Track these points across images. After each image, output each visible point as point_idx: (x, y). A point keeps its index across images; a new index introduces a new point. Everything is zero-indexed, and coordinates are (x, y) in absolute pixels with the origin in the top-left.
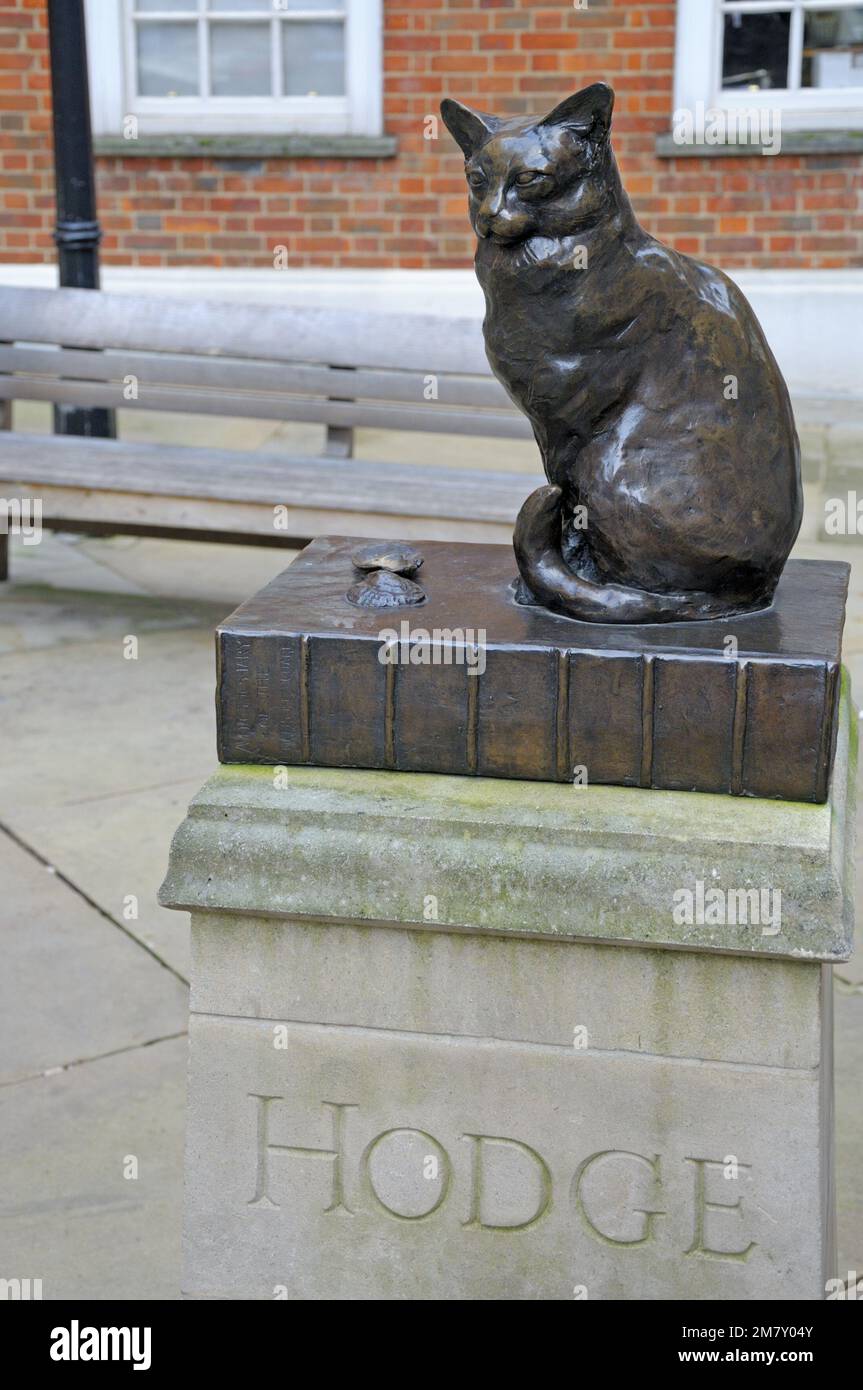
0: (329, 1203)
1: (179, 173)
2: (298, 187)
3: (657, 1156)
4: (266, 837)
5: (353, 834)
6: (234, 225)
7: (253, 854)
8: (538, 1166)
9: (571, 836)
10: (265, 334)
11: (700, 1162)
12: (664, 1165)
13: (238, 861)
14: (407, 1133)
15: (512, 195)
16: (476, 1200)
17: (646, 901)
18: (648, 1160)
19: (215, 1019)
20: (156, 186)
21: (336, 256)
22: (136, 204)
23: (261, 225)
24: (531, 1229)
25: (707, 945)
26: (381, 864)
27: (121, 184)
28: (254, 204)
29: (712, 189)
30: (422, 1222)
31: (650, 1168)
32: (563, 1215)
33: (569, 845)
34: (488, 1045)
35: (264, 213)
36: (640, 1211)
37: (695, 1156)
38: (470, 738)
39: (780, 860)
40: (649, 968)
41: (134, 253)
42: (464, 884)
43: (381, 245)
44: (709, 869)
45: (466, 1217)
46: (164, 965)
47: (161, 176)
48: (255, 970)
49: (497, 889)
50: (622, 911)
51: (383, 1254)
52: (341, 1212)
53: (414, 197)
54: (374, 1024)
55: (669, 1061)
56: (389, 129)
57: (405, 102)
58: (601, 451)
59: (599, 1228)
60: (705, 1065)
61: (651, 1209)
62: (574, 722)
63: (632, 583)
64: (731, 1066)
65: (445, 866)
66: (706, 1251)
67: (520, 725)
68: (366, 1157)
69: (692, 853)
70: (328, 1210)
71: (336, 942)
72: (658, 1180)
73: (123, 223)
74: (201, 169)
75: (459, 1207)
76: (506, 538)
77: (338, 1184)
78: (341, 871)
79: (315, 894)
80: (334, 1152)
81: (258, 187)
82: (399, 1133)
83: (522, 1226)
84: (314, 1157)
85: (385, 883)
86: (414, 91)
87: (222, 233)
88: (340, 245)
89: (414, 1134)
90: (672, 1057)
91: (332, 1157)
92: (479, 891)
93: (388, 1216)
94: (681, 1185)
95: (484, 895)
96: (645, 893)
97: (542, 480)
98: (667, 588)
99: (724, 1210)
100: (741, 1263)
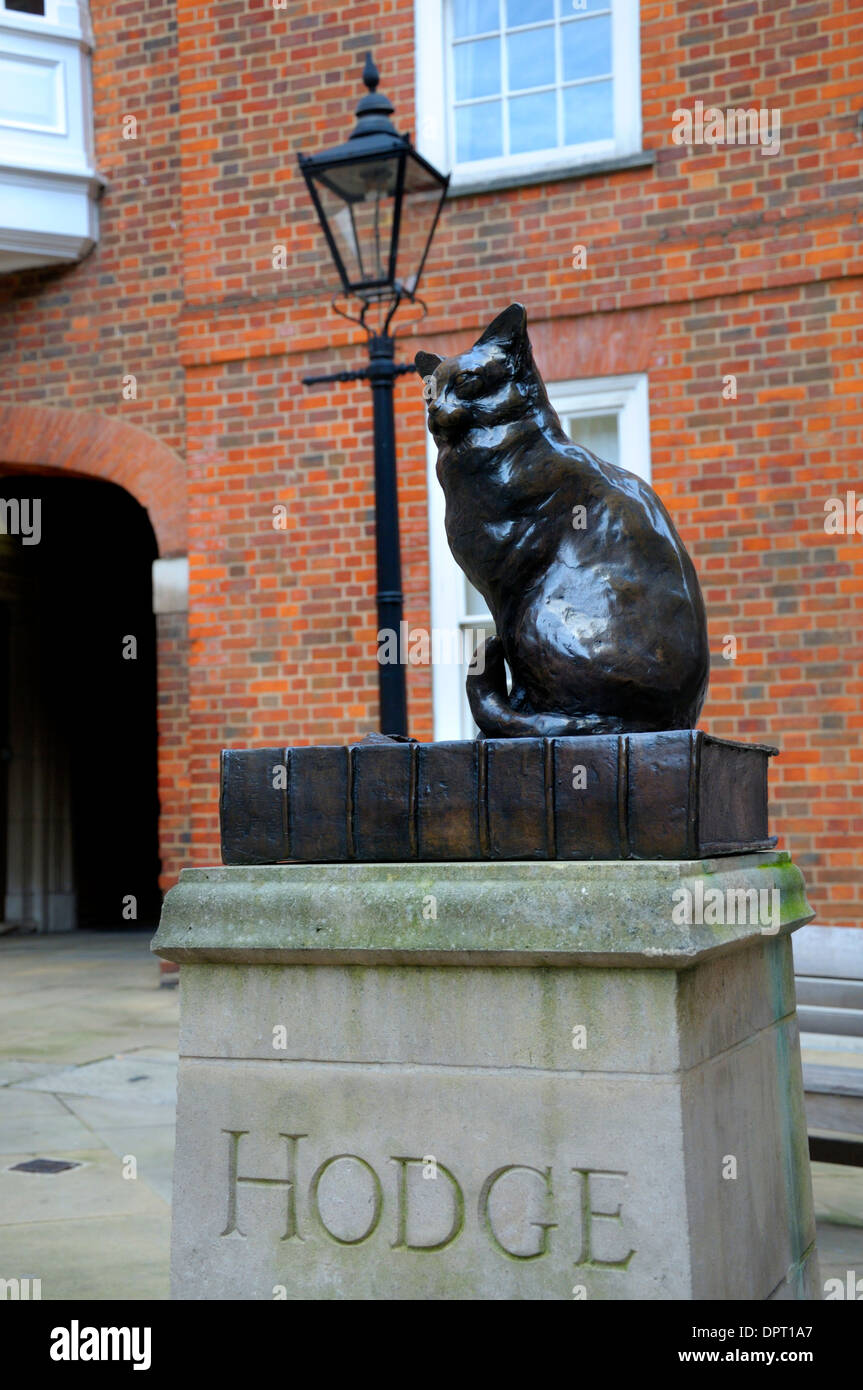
0: (283, 1231)
3: (549, 1169)
4: (236, 891)
5: (302, 884)
7: (223, 904)
8: (452, 1186)
9: (472, 872)
11: (585, 1172)
12: (555, 1178)
13: (212, 910)
14: (345, 1159)
16: (403, 1223)
17: (528, 918)
18: (540, 1173)
19: (197, 1062)
24: (448, 1248)
25: (575, 950)
26: (320, 904)
30: (359, 1245)
31: (544, 1182)
32: (472, 1235)
33: (469, 880)
34: (409, 1071)
36: (537, 1224)
37: (580, 1166)
38: (412, 824)
39: (639, 878)
40: (536, 987)
42: (384, 916)
44: (580, 888)
45: (394, 1240)
48: (227, 1013)
49: (410, 919)
50: (509, 929)
51: (327, 1280)
52: (295, 1240)
54: (320, 1058)
55: (556, 1074)
59: (504, 1244)
60: (586, 1076)
61: (544, 1221)
62: (492, 802)
64: (606, 1076)
65: (369, 902)
66: (594, 1262)
67: (449, 808)
68: (314, 1186)
69: (568, 878)
70: (284, 1239)
71: (289, 983)
72: (550, 1193)
75: (388, 1231)
77: (292, 1214)
78: (290, 913)
79: (268, 934)
80: (288, 1182)
82: (340, 1160)
83: (440, 1246)
84: (274, 1187)
85: (324, 921)
89: (352, 1160)
90: (558, 1070)
91: (287, 1187)
92: (396, 921)
93: (332, 1241)
94: (568, 1196)
95: (399, 925)
96: (527, 912)
99: (607, 1219)
100: (623, 1272)
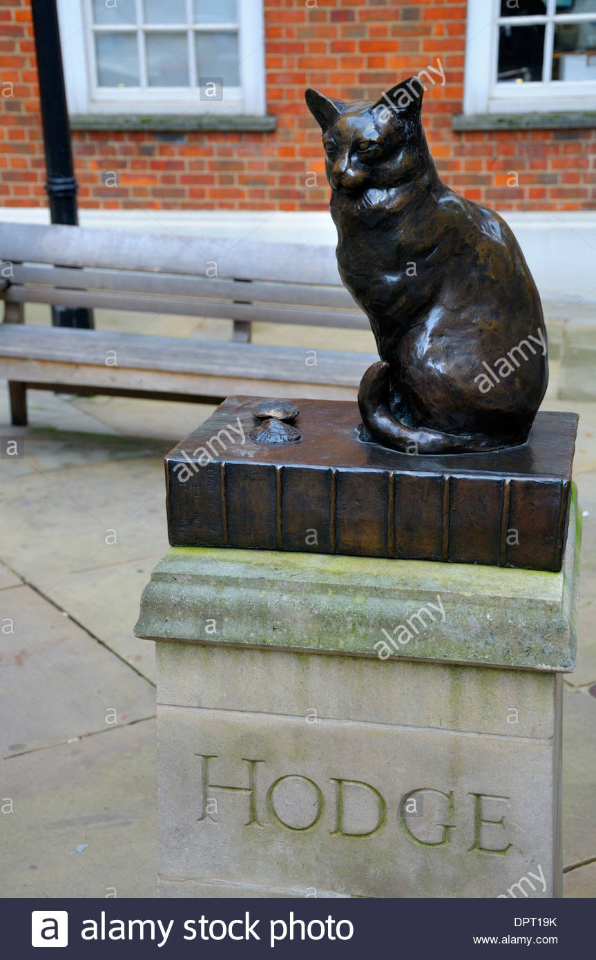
0: (248, 820)
1: (128, 143)
2: (209, 152)
3: (451, 792)
4: (202, 594)
5: (257, 591)
6: (167, 180)
7: (194, 604)
8: (378, 798)
9: (397, 593)
10: (190, 257)
11: (478, 796)
12: (456, 798)
13: (184, 609)
14: (295, 778)
15: (354, 159)
16: (339, 819)
17: (445, 634)
18: (445, 794)
19: (173, 708)
20: (113, 152)
21: (237, 202)
22: (100, 165)
23: (186, 179)
24: (373, 836)
25: (483, 662)
26: (276, 610)
27: (90, 151)
28: (179, 165)
29: (490, 153)
30: (306, 831)
31: (448, 800)
32: (392, 827)
33: (395, 599)
34: (345, 724)
35: (187, 172)
36: (441, 825)
37: (474, 792)
38: (331, 530)
39: (531, 608)
40: (447, 676)
41: (100, 200)
42: (329, 623)
43: (267, 194)
44: (485, 614)
45: (333, 829)
46: (140, 674)
47: (116, 145)
48: (197, 677)
49: (350, 627)
50: (430, 640)
51: (282, 851)
52: (256, 826)
53: (288, 159)
54: (274, 711)
55: (459, 734)
56: (271, 110)
57: (281, 91)
58: (415, 338)
59: (416, 835)
60: (482, 736)
61: (447, 824)
62: (398, 519)
63: (436, 427)
64: (498, 737)
65: (316, 612)
66: (481, 849)
67: (363, 521)
68: (270, 793)
69: (474, 604)
70: (247, 825)
71: (248, 660)
72: (452, 807)
73: (92, 179)
74: (143, 140)
75: (328, 822)
76: (353, 397)
77: (253, 809)
78: (251, 615)
79: (234, 630)
80: (250, 790)
81: (182, 153)
82: (291, 778)
83: (367, 834)
84: (238, 792)
85: (279, 623)
86: (286, 83)
87: (159, 185)
88: (239, 194)
89: (300, 778)
90: (461, 731)
91: (249, 793)
92: (338, 628)
93: (285, 828)
94: (466, 809)
95: (341, 630)
96: (444, 629)
97: (377, 358)
98: (458, 431)
99: (493, 825)
100: (503, 856)
